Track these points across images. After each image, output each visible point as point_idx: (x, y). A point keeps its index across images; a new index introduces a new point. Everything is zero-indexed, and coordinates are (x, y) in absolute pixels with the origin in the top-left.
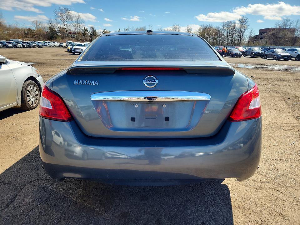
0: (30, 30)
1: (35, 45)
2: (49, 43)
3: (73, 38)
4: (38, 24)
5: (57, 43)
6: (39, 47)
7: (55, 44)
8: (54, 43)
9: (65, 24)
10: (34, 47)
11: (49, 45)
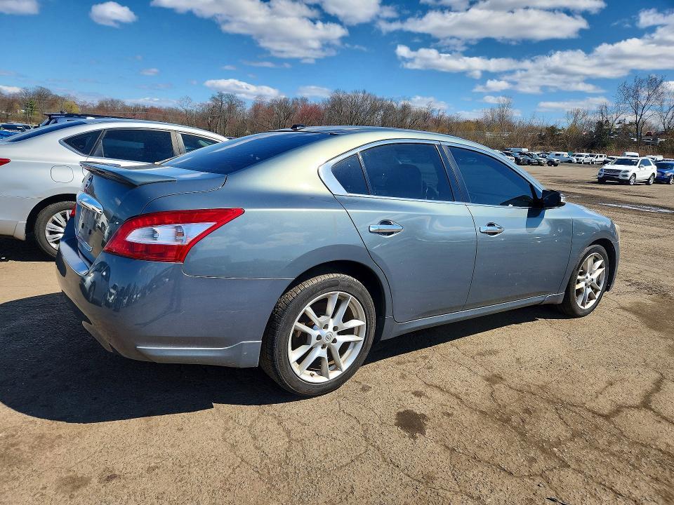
0: (552, 130)
1: (544, 160)
2: (581, 156)
3: (652, 145)
4: (580, 116)
5: (601, 156)
6: (551, 163)
7: (594, 159)
8: (591, 156)
9: (639, 113)
10: (540, 164)
11: (577, 160)
